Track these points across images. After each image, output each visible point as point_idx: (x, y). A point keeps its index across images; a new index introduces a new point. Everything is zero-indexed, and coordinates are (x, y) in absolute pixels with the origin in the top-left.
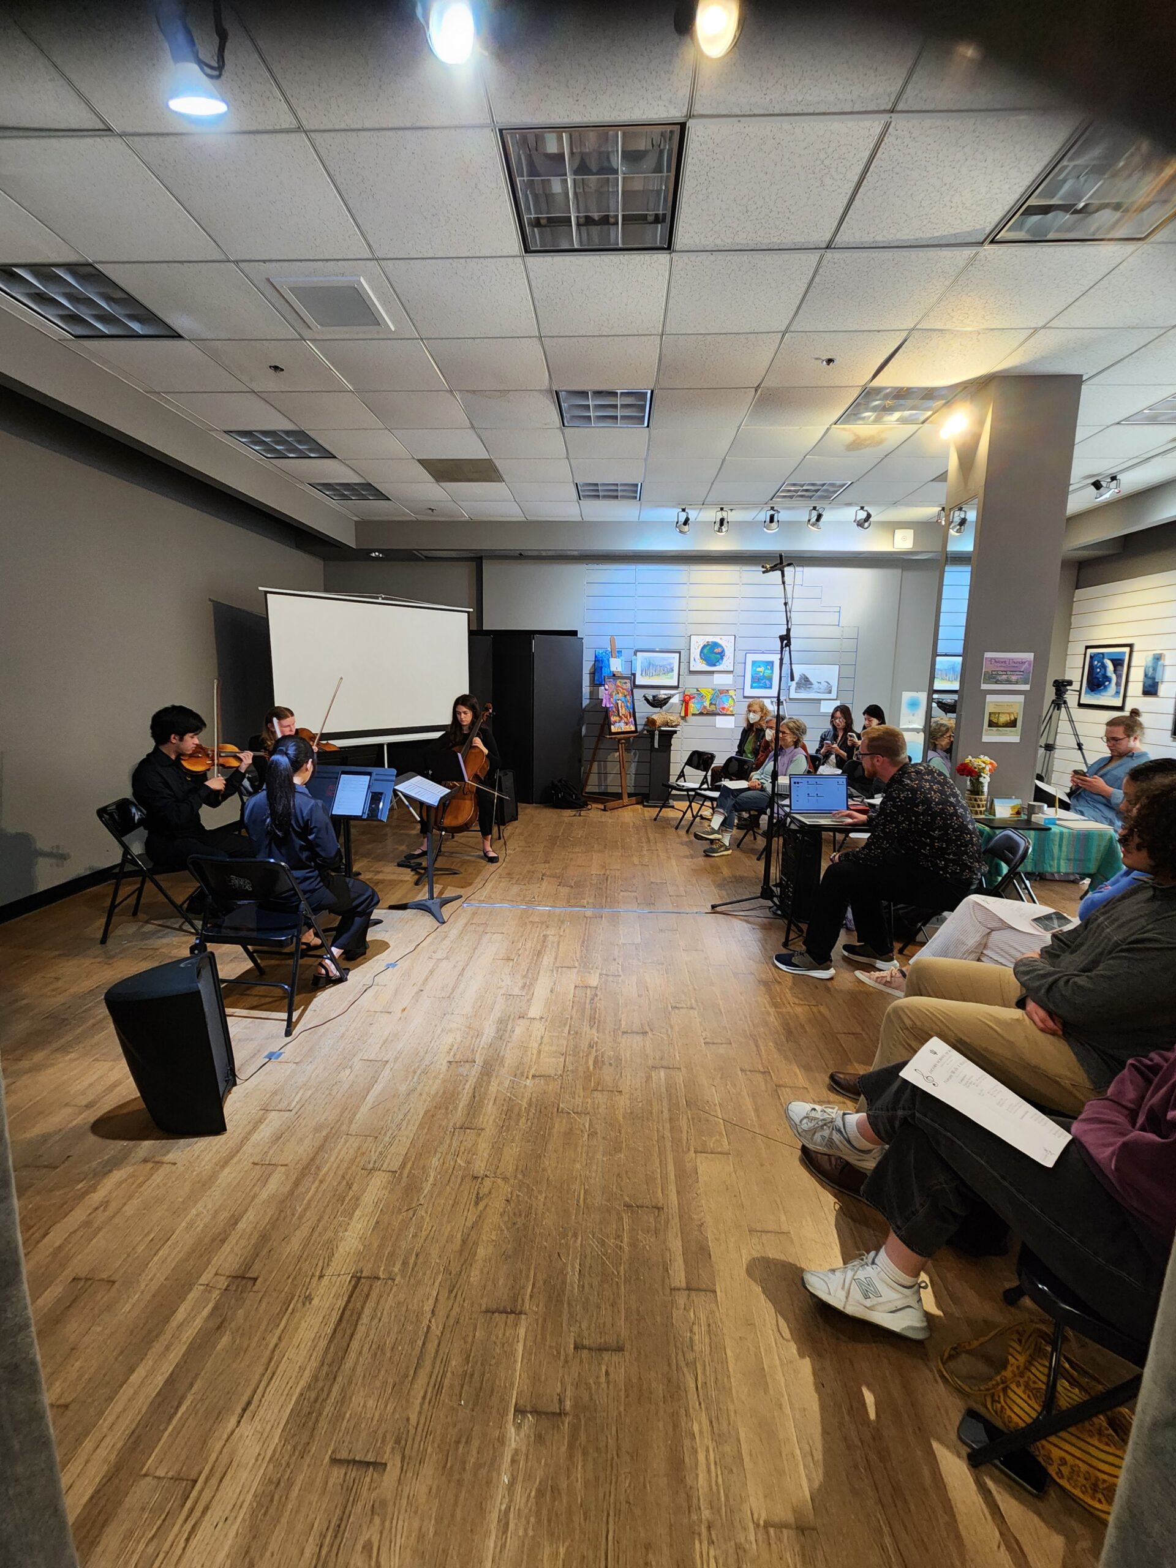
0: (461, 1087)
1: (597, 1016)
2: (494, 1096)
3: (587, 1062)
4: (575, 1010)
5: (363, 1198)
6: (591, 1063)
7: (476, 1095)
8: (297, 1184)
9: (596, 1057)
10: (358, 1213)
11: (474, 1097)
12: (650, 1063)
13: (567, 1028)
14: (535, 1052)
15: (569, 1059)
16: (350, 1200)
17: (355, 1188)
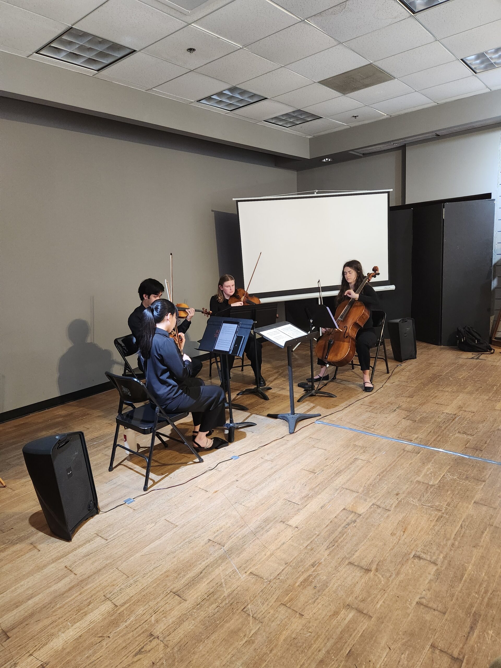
0: (199, 562)
1: (340, 540)
2: (213, 577)
3: (298, 578)
4: (326, 530)
5: (88, 615)
6: (301, 579)
7: (204, 572)
8: (70, 589)
9: (310, 576)
10: (78, 624)
11: (201, 573)
12: (350, 600)
13: (309, 542)
14: (268, 553)
15: (289, 569)
16: (82, 613)
17: (90, 607)
